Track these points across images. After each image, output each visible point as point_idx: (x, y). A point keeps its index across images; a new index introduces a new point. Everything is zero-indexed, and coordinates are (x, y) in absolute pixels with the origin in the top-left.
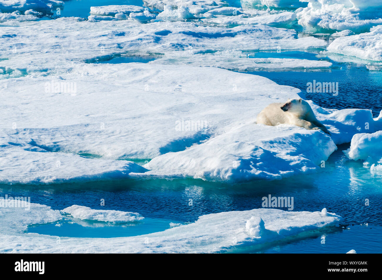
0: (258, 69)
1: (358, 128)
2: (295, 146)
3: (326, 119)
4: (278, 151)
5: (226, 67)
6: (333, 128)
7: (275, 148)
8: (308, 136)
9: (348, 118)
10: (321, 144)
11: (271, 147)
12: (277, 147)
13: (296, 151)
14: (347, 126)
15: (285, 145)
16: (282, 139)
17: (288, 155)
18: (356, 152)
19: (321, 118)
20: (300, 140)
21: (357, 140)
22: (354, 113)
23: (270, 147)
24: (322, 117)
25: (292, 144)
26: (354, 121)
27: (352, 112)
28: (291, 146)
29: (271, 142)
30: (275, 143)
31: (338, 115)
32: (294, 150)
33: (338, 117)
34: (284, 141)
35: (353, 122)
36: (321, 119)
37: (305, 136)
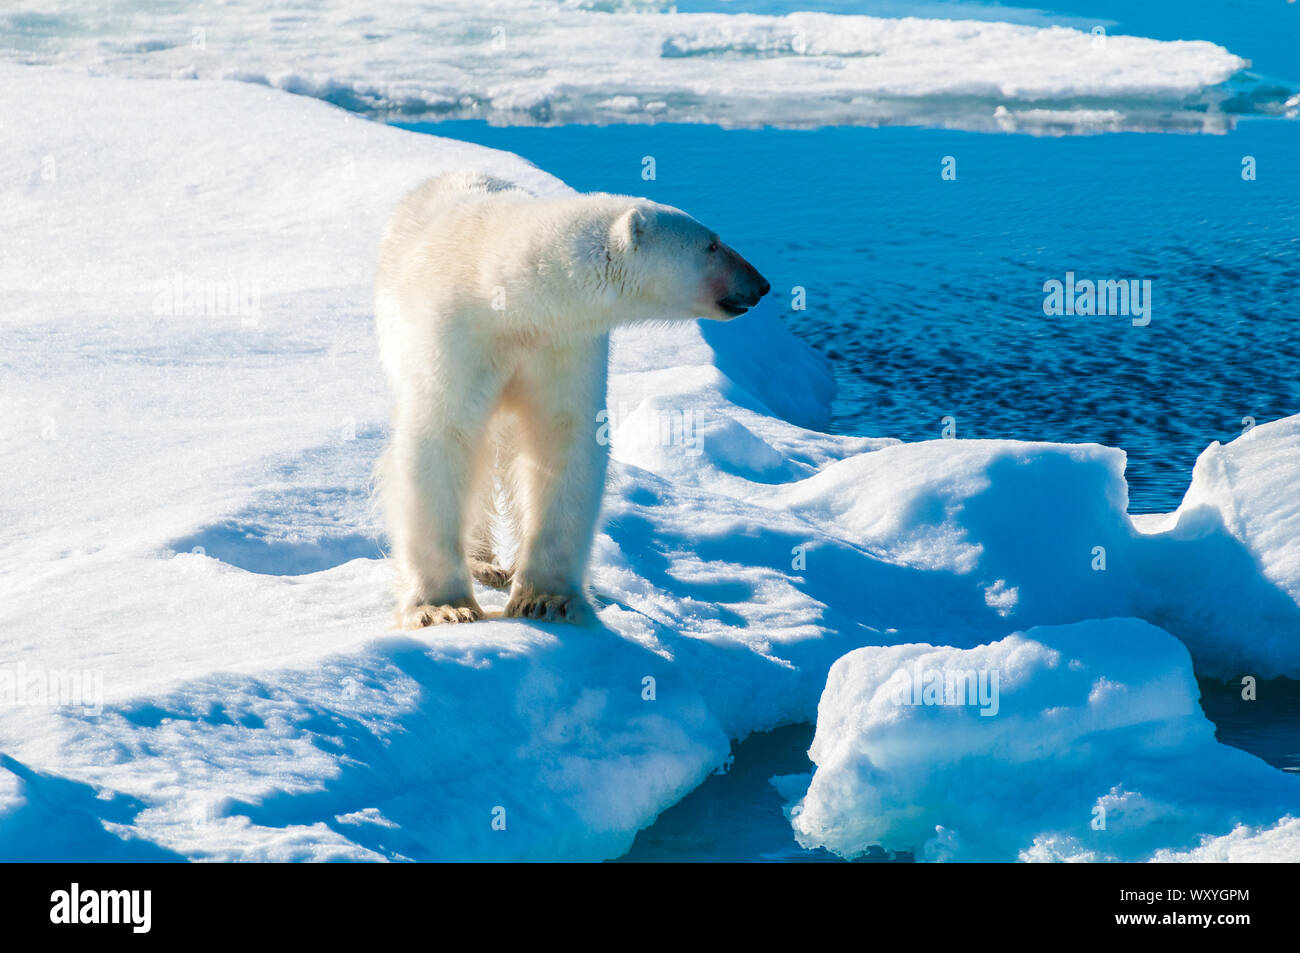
0: (632, 101)
1: (998, 593)
2: (337, 741)
3: (737, 519)
4: (162, 785)
5: (392, 85)
6: (786, 592)
7: (153, 762)
8: (485, 663)
9: (927, 511)
10: (587, 730)
11: (125, 754)
12: (172, 754)
13: (328, 782)
14: (911, 576)
15: (255, 738)
16: (245, 686)
17: (231, 819)
18: (847, 788)
19: (703, 515)
20: (406, 694)
21: (858, 699)
22: (971, 476)
23: (113, 755)
24: (719, 504)
25: (320, 725)
26: (971, 539)
27: (968, 461)
28: (303, 745)
29: (146, 715)
30: (174, 717)
31: (853, 492)
32: (308, 779)
33: (852, 504)
34: (258, 706)
35: (962, 541)
36: (699, 521)
37: (468, 660)
